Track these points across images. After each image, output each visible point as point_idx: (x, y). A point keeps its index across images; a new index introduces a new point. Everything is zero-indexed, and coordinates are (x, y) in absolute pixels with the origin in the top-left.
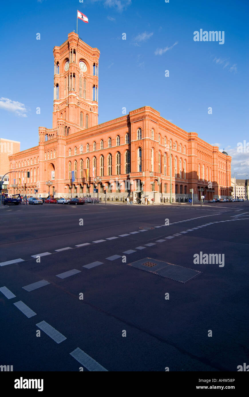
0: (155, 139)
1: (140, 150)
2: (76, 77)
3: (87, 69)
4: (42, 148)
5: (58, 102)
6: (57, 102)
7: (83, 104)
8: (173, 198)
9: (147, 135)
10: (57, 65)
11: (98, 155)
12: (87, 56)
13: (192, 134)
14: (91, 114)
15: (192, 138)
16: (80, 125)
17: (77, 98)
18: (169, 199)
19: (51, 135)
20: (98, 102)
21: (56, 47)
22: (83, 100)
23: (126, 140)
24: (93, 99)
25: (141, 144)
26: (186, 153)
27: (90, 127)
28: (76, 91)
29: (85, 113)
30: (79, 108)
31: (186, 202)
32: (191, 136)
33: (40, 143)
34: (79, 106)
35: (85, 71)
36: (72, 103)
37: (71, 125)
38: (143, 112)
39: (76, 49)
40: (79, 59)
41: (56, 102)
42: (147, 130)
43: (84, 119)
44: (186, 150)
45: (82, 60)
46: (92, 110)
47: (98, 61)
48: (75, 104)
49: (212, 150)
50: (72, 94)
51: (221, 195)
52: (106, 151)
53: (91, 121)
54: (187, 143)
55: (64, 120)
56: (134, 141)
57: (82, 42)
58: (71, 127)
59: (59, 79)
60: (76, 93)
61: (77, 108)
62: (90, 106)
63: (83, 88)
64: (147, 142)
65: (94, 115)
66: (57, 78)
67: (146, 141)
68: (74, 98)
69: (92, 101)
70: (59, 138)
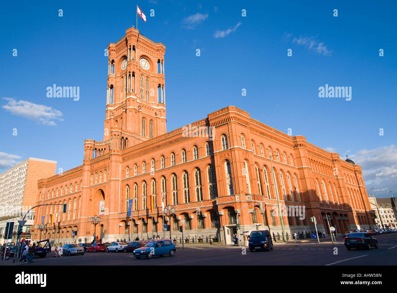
0: (247, 148)
1: (228, 164)
2: (136, 77)
3: (150, 67)
4: (87, 168)
5: (113, 107)
6: (111, 107)
7: (145, 107)
8: (287, 233)
9: (235, 143)
10: (112, 63)
11: (169, 174)
12: (150, 52)
13: (297, 138)
14: (157, 120)
15: (298, 143)
16: (141, 135)
17: (138, 101)
18: (281, 234)
19: (101, 149)
20: (165, 104)
21: (111, 45)
22: (146, 103)
23: (206, 151)
24: (158, 101)
25: (229, 155)
26: (294, 164)
27: (156, 136)
28: (136, 93)
29: (148, 119)
30: (140, 113)
31: (308, 238)
32: (297, 141)
33: (86, 161)
34: (140, 110)
35: (148, 69)
36: (131, 107)
37: (130, 135)
38: (227, 114)
39: (136, 45)
40: (139, 56)
41: (109, 106)
42: (234, 137)
43: (147, 126)
44: (293, 160)
45: (143, 57)
46: (158, 115)
47: (163, 57)
48: (135, 109)
49: (331, 158)
50: (131, 96)
51: (360, 224)
52: (180, 168)
53: (157, 129)
54: (294, 151)
55: (120, 130)
56: (217, 152)
57: (143, 37)
58: (129, 138)
59: (114, 80)
60: (136, 95)
61: (138, 113)
62: (155, 110)
63: (145, 89)
64: (236, 152)
65: (161, 121)
66: (112, 79)
67: (234, 150)
68: (133, 101)
69: (158, 103)
70: (112, 153)
